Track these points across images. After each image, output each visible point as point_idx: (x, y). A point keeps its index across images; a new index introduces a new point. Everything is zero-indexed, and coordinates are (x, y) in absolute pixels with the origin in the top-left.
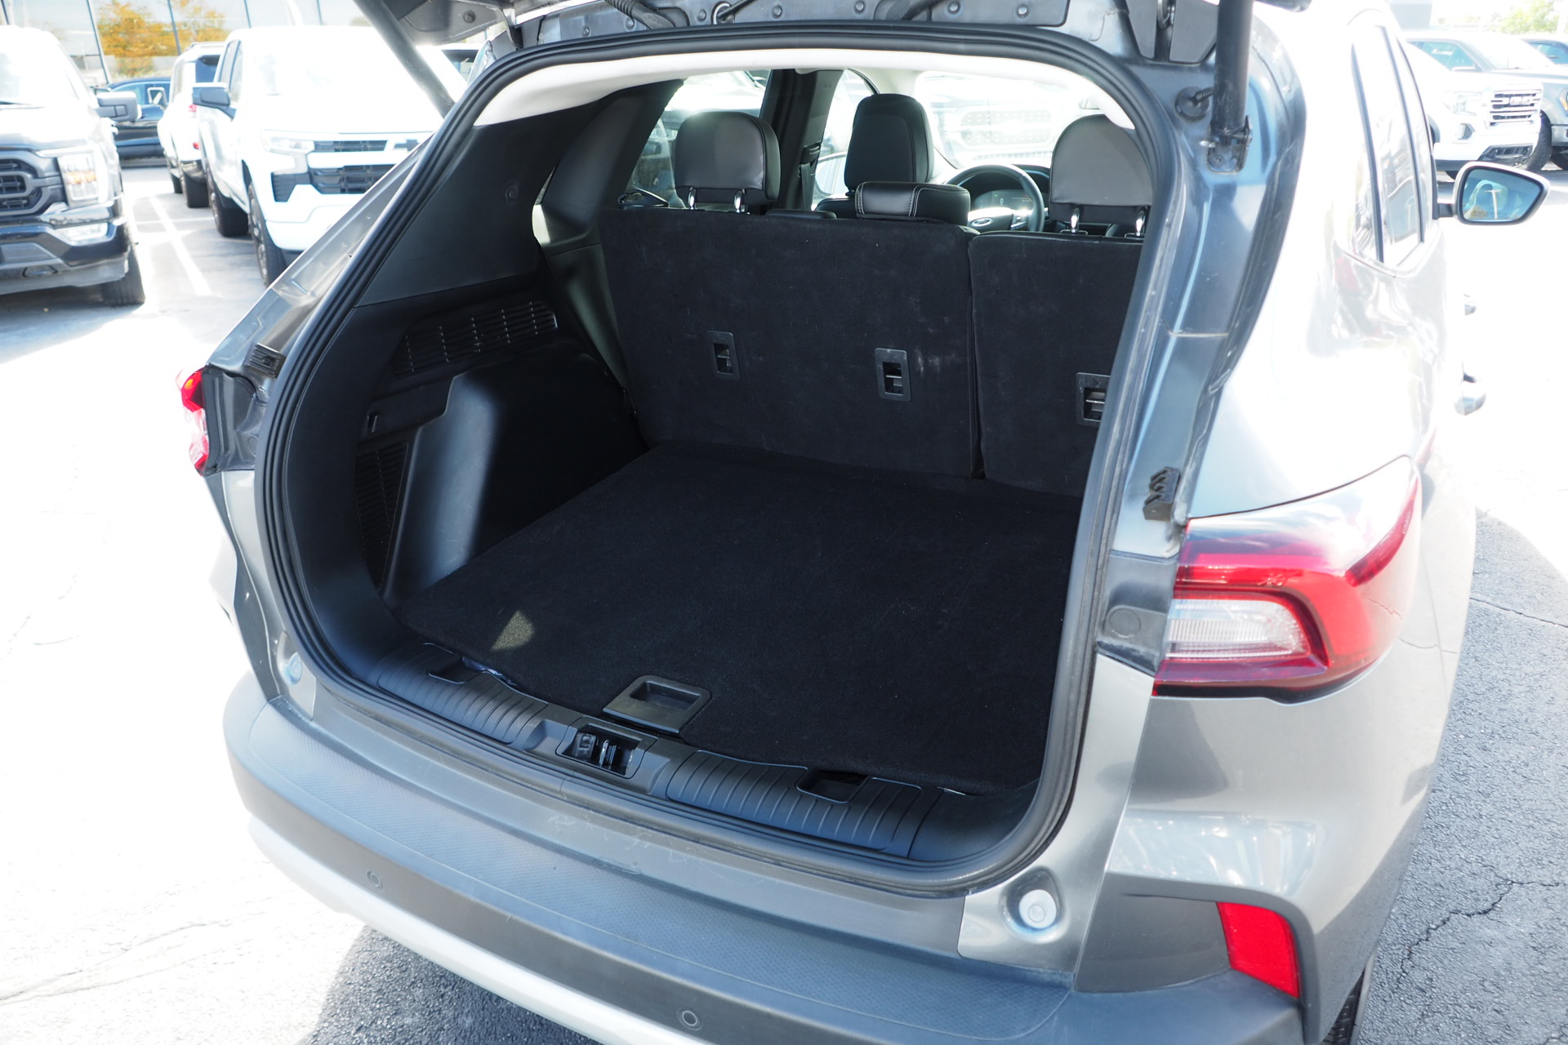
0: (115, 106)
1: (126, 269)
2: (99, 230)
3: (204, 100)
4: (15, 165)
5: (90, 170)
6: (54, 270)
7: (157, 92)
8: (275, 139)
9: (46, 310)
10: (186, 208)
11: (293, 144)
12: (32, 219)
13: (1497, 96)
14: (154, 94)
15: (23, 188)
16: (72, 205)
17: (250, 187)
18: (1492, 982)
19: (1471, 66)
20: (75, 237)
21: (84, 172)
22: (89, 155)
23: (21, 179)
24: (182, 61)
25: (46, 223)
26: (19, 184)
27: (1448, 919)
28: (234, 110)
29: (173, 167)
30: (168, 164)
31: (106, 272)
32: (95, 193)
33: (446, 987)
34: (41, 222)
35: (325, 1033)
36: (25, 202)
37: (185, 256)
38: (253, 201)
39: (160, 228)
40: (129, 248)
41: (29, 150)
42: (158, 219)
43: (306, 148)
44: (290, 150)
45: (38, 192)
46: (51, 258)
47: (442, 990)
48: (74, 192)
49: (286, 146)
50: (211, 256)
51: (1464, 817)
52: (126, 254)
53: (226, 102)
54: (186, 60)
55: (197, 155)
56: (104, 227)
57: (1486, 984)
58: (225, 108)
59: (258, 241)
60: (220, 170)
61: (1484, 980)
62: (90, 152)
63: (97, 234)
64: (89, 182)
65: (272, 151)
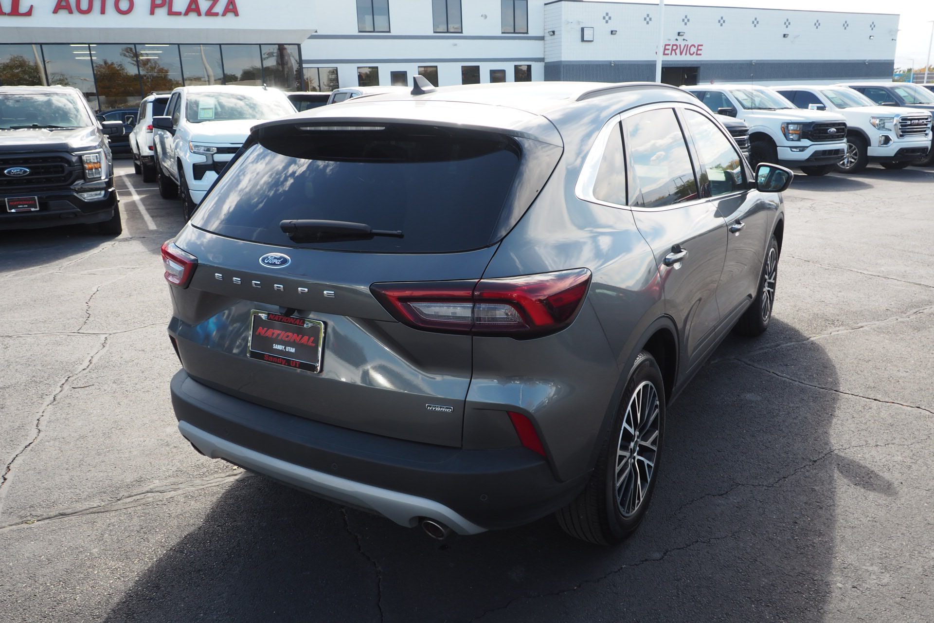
0: (111, 128)
1: (113, 215)
2: (100, 194)
3: (158, 125)
4: (59, 160)
5: (98, 162)
6: (76, 214)
7: (130, 117)
8: (196, 146)
9: (68, 236)
10: (142, 182)
11: (206, 149)
12: (67, 188)
13: (902, 120)
14: (128, 118)
15: (63, 171)
16: (87, 180)
17: (181, 171)
18: (712, 518)
19: (893, 102)
20: (87, 197)
21: (94, 163)
22: (97, 155)
23: (62, 167)
24: (146, 101)
25: (73, 189)
26: (61, 169)
27: (704, 497)
28: (175, 130)
29: (136, 159)
30: (134, 157)
31: (102, 217)
32: (100, 174)
33: (256, 513)
34: (71, 189)
35: (204, 527)
36: (63, 179)
37: (142, 209)
38: (182, 179)
39: (129, 194)
40: (115, 204)
41: (67, 152)
42: (128, 189)
43: (213, 151)
44: (204, 152)
45: (71, 173)
46: (74, 208)
47: (255, 514)
48: (89, 174)
49: (202, 150)
50: (156, 209)
51: (730, 461)
52: (113, 207)
53: (171, 126)
54: (148, 101)
55: (151, 153)
56: (103, 192)
57: (709, 519)
58: (170, 129)
59: (184, 201)
60: (164, 162)
61: (709, 517)
62: (98, 153)
63: (100, 195)
64: (96, 169)
65: (194, 153)
